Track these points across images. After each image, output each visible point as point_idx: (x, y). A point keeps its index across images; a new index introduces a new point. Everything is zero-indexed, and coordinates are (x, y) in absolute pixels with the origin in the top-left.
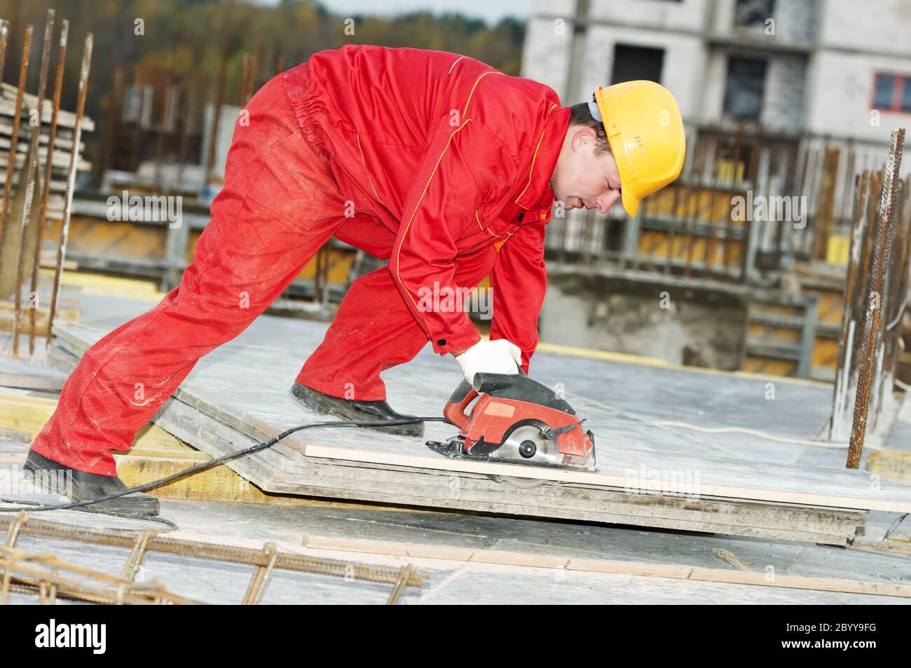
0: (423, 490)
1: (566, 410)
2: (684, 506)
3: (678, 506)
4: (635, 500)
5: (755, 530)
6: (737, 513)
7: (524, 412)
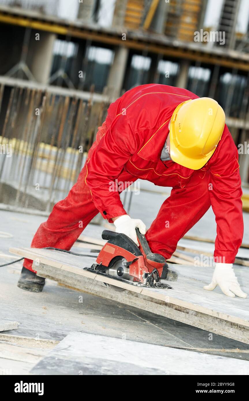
0: (81, 282)
1: (134, 253)
2: (175, 308)
3: (172, 307)
4: (156, 301)
5: (214, 329)
6: (196, 316)
7: (118, 252)
